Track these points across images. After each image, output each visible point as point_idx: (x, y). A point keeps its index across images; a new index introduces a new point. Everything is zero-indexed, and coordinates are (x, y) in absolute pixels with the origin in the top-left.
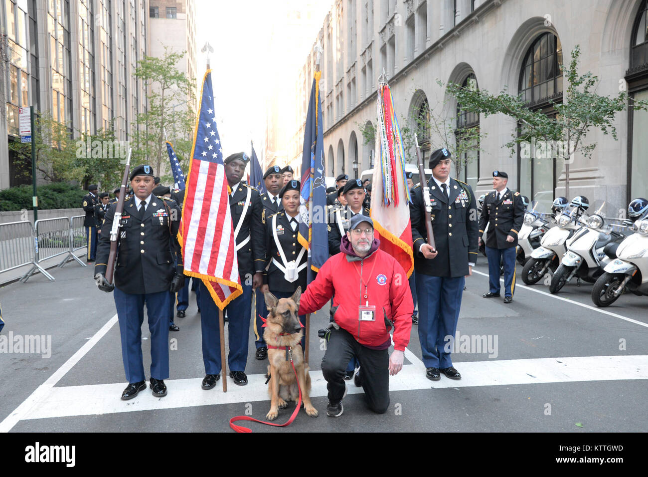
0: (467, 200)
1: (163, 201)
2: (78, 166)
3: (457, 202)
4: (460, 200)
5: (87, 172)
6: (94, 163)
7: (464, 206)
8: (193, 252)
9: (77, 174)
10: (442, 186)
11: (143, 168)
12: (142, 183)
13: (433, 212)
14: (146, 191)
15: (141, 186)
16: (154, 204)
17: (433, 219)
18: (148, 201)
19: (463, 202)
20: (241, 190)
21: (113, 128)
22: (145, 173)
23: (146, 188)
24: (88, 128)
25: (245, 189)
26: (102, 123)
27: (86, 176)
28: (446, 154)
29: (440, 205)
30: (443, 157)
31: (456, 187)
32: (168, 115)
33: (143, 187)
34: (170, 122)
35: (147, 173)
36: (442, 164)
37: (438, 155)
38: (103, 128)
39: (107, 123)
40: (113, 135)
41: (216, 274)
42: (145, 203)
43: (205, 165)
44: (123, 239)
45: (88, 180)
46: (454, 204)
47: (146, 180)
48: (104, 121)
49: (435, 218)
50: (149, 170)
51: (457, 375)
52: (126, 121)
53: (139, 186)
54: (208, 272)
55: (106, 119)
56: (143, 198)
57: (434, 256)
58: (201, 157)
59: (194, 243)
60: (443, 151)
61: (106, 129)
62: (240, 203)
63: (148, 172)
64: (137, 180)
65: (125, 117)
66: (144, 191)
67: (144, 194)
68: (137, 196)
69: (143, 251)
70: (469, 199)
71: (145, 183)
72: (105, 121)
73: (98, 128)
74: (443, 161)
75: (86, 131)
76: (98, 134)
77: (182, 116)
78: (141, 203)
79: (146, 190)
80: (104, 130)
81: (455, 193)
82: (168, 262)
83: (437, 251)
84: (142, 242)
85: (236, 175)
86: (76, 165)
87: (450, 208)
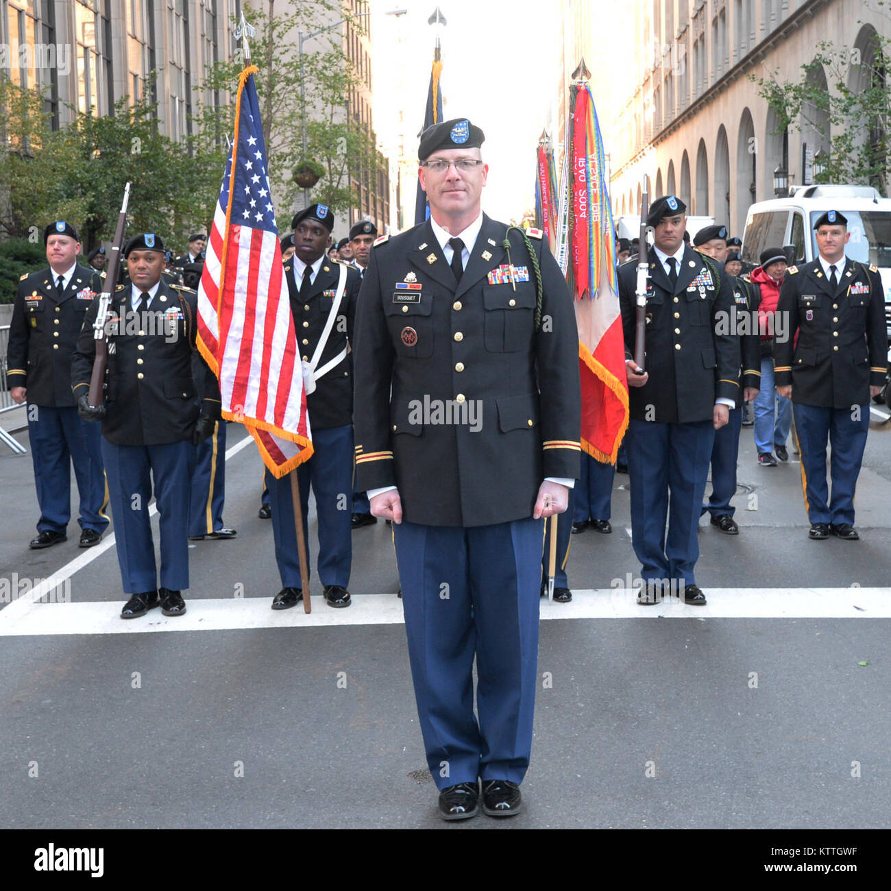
0: (711, 286)
1: (177, 293)
2: (71, 196)
3: (691, 289)
4: (697, 287)
5: (91, 210)
6: (108, 186)
7: (703, 296)
8: (233, 381)
9: (69, 215)
10: (668, 261)
11: (143, 238)
12: (141, 263)
13: (649, 307)
14: (148, 276)
15: (139, 268)
16: (163, 298)
17: (648, 320)
18: (152, 293)
19: (702, 290)
20: (327, 269)
21: (154, 98)
22: (147, 247)
23: (147, 270)
24: (94, 101)
25: (336, 268)
26: (126, 82)
27: (89, 219)
28: (673, 206)
29: (662, 296)
30: (668, 212)
31: (692, 264)
32: (285, 65)
33: (142, 269)
34: (289, 81)
35: (148, 245)
36: (666, 223)
37: (660, 207)
38: (127, 97)
39: (140, 83)
40: (155, 114)
41: (266, 417)
42: (148, 297)
43: (246, 233)
44: (112, 355)
45: (92, 231)
46: (683, 294)
47: (148, 258)
48: (131, 79)
49: (653, 319)
50: (153, 242)
51: (699, 596)
52: (188, 75)
53: (136, 267)
54: (257, 415)
55: (136, 72)
56: (145, 289)
57: (639, 380)
58: (242, 220)
59: (235, 365)
60: (668, 201)
61: (136, 100)
62: (326, 293)
63: (151, 245)
64: (135, 259)
65: (183, 64)
66: (144, 275)
67: (145, 281)
68: (135, 284)
69: (140, 376)
70: (715, 284)
71: (147, 263)
72: (135, 76)
73: (117, 98)
74: (668, 218)
75: (89, 107)
76: (116, 115)
77: (320, 67)
78: (141, 296)
79: (148, 274)
80: (131, 102)
81: (689, 274)
82: (185, 395)
83: (646, 374)
84: (140, 361)
85: (307, 246)
86: (66, 192)
87: (676, 300)
